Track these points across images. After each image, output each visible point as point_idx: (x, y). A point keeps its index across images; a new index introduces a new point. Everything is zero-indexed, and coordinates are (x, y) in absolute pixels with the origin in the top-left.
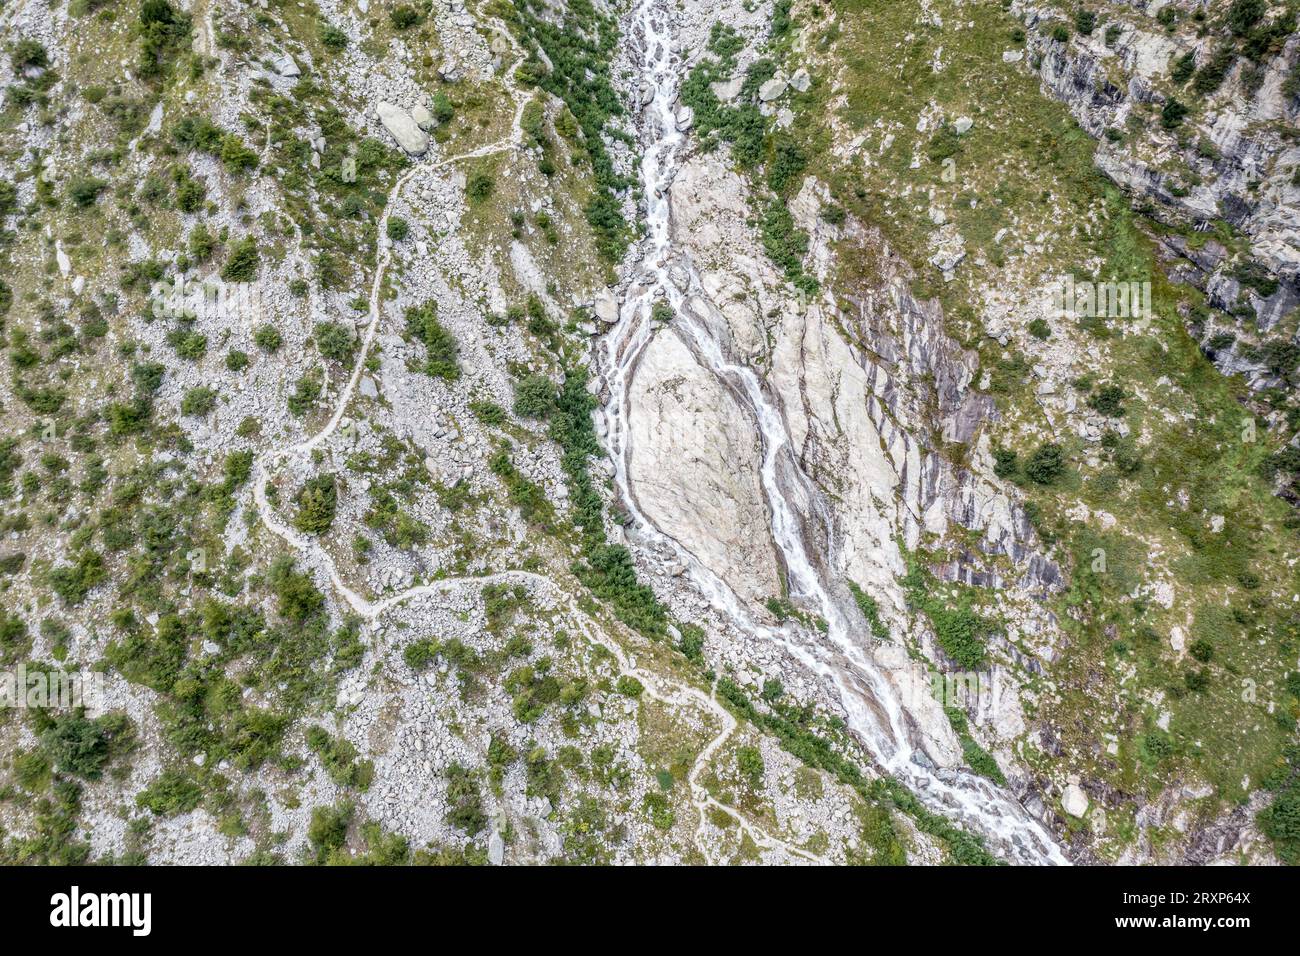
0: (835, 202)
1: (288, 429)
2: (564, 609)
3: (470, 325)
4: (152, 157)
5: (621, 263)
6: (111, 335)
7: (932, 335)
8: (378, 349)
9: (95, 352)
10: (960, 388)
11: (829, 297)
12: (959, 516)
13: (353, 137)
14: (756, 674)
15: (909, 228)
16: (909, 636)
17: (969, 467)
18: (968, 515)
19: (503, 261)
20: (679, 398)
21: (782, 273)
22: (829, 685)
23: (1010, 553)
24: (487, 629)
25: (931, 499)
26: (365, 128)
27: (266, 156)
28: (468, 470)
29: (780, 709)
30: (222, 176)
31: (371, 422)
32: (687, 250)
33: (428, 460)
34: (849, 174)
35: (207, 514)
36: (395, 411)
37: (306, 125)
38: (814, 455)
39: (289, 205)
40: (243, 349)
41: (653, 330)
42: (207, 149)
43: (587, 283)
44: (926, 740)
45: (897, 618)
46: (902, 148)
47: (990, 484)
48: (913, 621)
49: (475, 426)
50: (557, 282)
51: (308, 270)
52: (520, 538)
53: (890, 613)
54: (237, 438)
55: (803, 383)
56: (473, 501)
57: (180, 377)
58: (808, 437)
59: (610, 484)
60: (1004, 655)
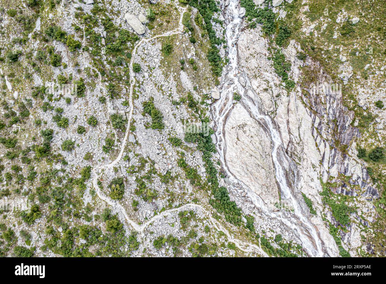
0: (303, 51)
1: (103, 158)
2: (208, 218)
3: (166, 106)
4: (38, 42)
5: (220, 76)
6: (31, 116)
7: (338, 105)
8: (134, 121)
9: (26, 123)
10: (347, 125)
11: (299, 89)
12: (343, 170)
13: (117, 30)
14: (272, 233)
15: (331, 63)
16: (323, 213)
17: (348, 154)
18: (346, 171)
19: (177, 79)
20: (245, 132)
21: (281, 79)
22: (296, 232)
23: (360, 184)
24: (181, 229)
25: (333, 164)
26: (120, 24)
27: (84, 43)
28: (170, 167)
29: (281, 245)
30: (68, 52)
31: (134, 153)
32: (245, 69)
33: (156, 165)
34: (308, 40)
35: (76, 189)
36: (142, 146)
37: (98, 26)
38: (291, 149)
39: (95, 64)
40: (83, 125)
41: (234, 104)
42: (61, 41)
43: (208, 85)
44: (328, 249)
45: (319, 207)
46: (330, 28)
47: (355, 160)
48: (324, 208)
49: (171, 148)
50: (197, 85)
51: (105, 91)
52: (190, 191)
53: (316, 205)
54: (84, 160)
55: (288, 122)
56: (172, 178)
57: (59, 134)
58: (289, 142)
59: (219, 163)
60: (356, 220)
